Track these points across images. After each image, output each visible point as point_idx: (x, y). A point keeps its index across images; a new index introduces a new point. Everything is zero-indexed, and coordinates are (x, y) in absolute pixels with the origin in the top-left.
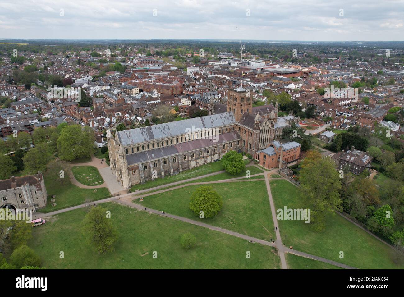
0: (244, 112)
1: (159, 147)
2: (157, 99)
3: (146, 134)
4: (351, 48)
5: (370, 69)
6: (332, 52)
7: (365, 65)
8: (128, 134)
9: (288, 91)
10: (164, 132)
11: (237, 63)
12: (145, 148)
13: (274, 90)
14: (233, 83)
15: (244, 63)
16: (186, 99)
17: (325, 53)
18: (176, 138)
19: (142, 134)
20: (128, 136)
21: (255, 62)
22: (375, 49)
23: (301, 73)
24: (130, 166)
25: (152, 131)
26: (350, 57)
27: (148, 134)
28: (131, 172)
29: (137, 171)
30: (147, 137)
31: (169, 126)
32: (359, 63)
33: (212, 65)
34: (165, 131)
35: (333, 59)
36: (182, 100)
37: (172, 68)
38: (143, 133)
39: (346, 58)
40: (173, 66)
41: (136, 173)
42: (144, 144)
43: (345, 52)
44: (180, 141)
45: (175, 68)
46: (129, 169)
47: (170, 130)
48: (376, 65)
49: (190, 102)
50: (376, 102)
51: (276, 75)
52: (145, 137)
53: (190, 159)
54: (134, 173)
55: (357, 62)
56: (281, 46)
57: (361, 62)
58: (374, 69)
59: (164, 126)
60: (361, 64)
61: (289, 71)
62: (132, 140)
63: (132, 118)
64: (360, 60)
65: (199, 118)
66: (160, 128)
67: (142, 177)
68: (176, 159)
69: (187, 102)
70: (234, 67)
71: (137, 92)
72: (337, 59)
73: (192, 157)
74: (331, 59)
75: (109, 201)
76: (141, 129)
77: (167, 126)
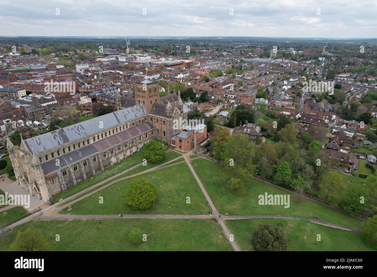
0: (153, 103)
1: (76, 149)
2: (52, 100)
3: (59, 137)
4: (214, 41)
5: (234, 58)
6: (202, 46)
7: (230, 55)
8: (38, 141)
9: (180, 80)
10: (78, 133)
11: (125, 58)
12: (60, 153)
13: (167, 80)
14: (128, 77)
15: (132, 58)
16: (85, 97)
17: (197, 46)
18: (92, 137)
19: (55, 138)
20: (39, 143)
21: (142, 56)
22: (231, 42)
23: (185, 64)
24: (47, 175)
25: (65, 134)
26: (217, 49)
27: (61, 138)
28: (49, 182)
29: (56, 179)
30: (61, 141)
31: (83, 125)
32: (224, 54)
33: (100, 61)
34: (79, 131)
35: (205, 51)
36: (81, 98)
37: (58, 67)
38: (56, 136)
39: (214, 50)
40: (59, 64)
41: (55, 182)
42: (59, 149)
43: (212, 45)
44: (97, 140)
45: (62, 67)
46: (47, 179)
47: (84, 130)
48: (237, 55)
49: (91, 99)
50: (247, 84)
51: (164, 67)
52: (58, 141)
53: (110, 156)
54: (53, 182)
55: (224, 53)
56: (158, 42)
57: (226, 53)
58: (236, 58)
59: (78, 127)
60: (226, 54)
61: (175, 63)
62: (44, 147)
63: (27, 123)
64: (225, 51)
65: (112, 113)
66: (73, 130)
67: (64, 185)
68: (96, 159)
69: (86, 100)
70: (123, 62)
71: (24, 95)
72: (207, 50)
73: (112, 154)
74: (203, 51)
75: (28, 220)
76: (52, 133)
77: (81, 126)
